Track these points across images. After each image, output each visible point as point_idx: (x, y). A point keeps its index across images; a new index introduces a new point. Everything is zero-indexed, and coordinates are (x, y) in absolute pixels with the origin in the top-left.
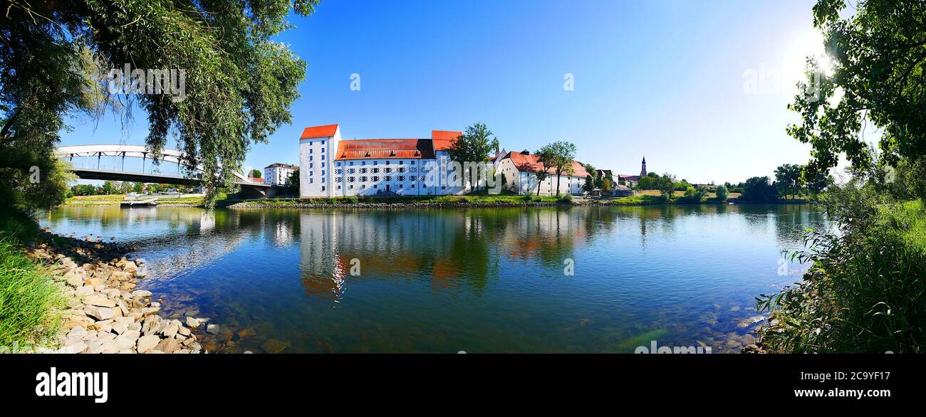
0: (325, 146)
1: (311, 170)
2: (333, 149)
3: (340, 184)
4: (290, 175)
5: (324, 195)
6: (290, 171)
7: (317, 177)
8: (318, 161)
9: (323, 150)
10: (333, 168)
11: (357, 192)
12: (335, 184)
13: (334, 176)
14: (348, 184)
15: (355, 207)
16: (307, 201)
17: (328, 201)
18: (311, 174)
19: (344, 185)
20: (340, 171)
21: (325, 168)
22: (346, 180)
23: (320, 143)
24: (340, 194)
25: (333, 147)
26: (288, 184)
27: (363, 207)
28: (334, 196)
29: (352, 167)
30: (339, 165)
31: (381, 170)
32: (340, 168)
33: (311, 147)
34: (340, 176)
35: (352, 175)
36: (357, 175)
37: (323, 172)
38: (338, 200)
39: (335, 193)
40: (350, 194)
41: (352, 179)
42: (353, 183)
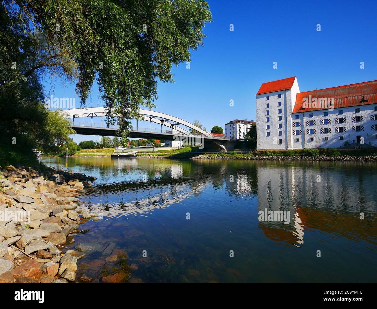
0: (282, 100)
1: (268, 124)
2: (291, 103)
3: (299, 137)
4: (249, 130)
5: (282, 147)
6: (249, 126)
7: (275, 130)
8: (275, 115)
9: (280, 104)
10: (291, 120)
11: (318, 145)
12: (292, 137)
13: (292, 129)
14: (307, 137)
15: (315, 160)
16: (264, 153)
17: (286, 153)
18: (268, 127)
19: (303, 138)
20: (298, 124)
21: (283, 122)
22: (306, 133)
23: (276, 97)
24: (299, 147)
25: (291, 100)
26: (247, 139)
27: (325, 160)
28: (292, 149)
29: (311, 119)
30: (297, 117)
31: (349, 120)
32: (299, 120)
33: (268, 102)
34: (299, 128)
35: (313, 127)
36: (318, 127)
37: (281, 126)
38: (296, 152)
39: (293, 146)
40: (309, 146)
41: (312, 132)
42: (313, 136)
